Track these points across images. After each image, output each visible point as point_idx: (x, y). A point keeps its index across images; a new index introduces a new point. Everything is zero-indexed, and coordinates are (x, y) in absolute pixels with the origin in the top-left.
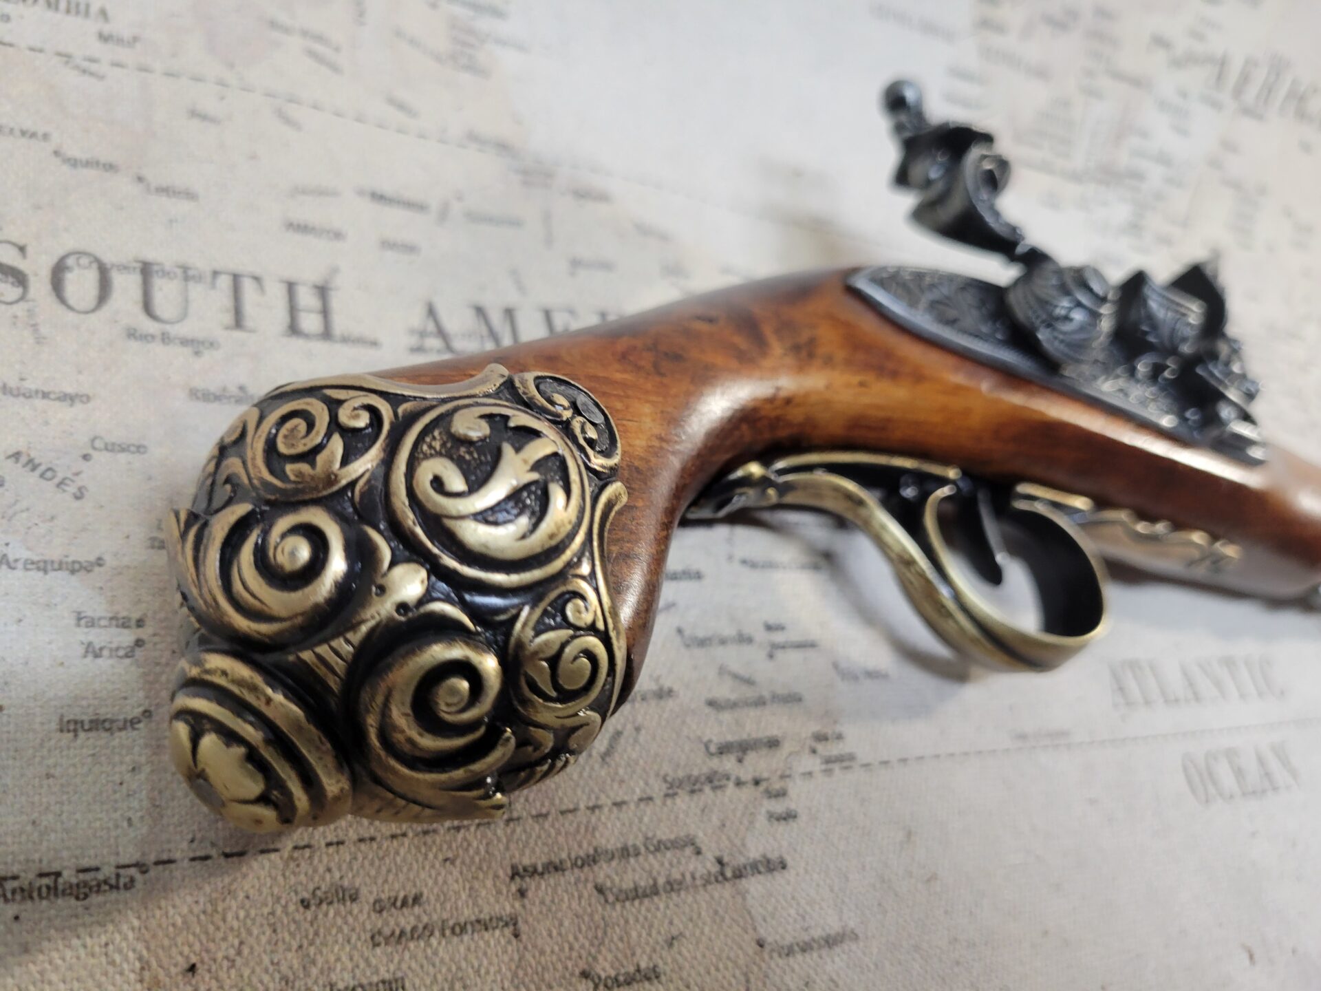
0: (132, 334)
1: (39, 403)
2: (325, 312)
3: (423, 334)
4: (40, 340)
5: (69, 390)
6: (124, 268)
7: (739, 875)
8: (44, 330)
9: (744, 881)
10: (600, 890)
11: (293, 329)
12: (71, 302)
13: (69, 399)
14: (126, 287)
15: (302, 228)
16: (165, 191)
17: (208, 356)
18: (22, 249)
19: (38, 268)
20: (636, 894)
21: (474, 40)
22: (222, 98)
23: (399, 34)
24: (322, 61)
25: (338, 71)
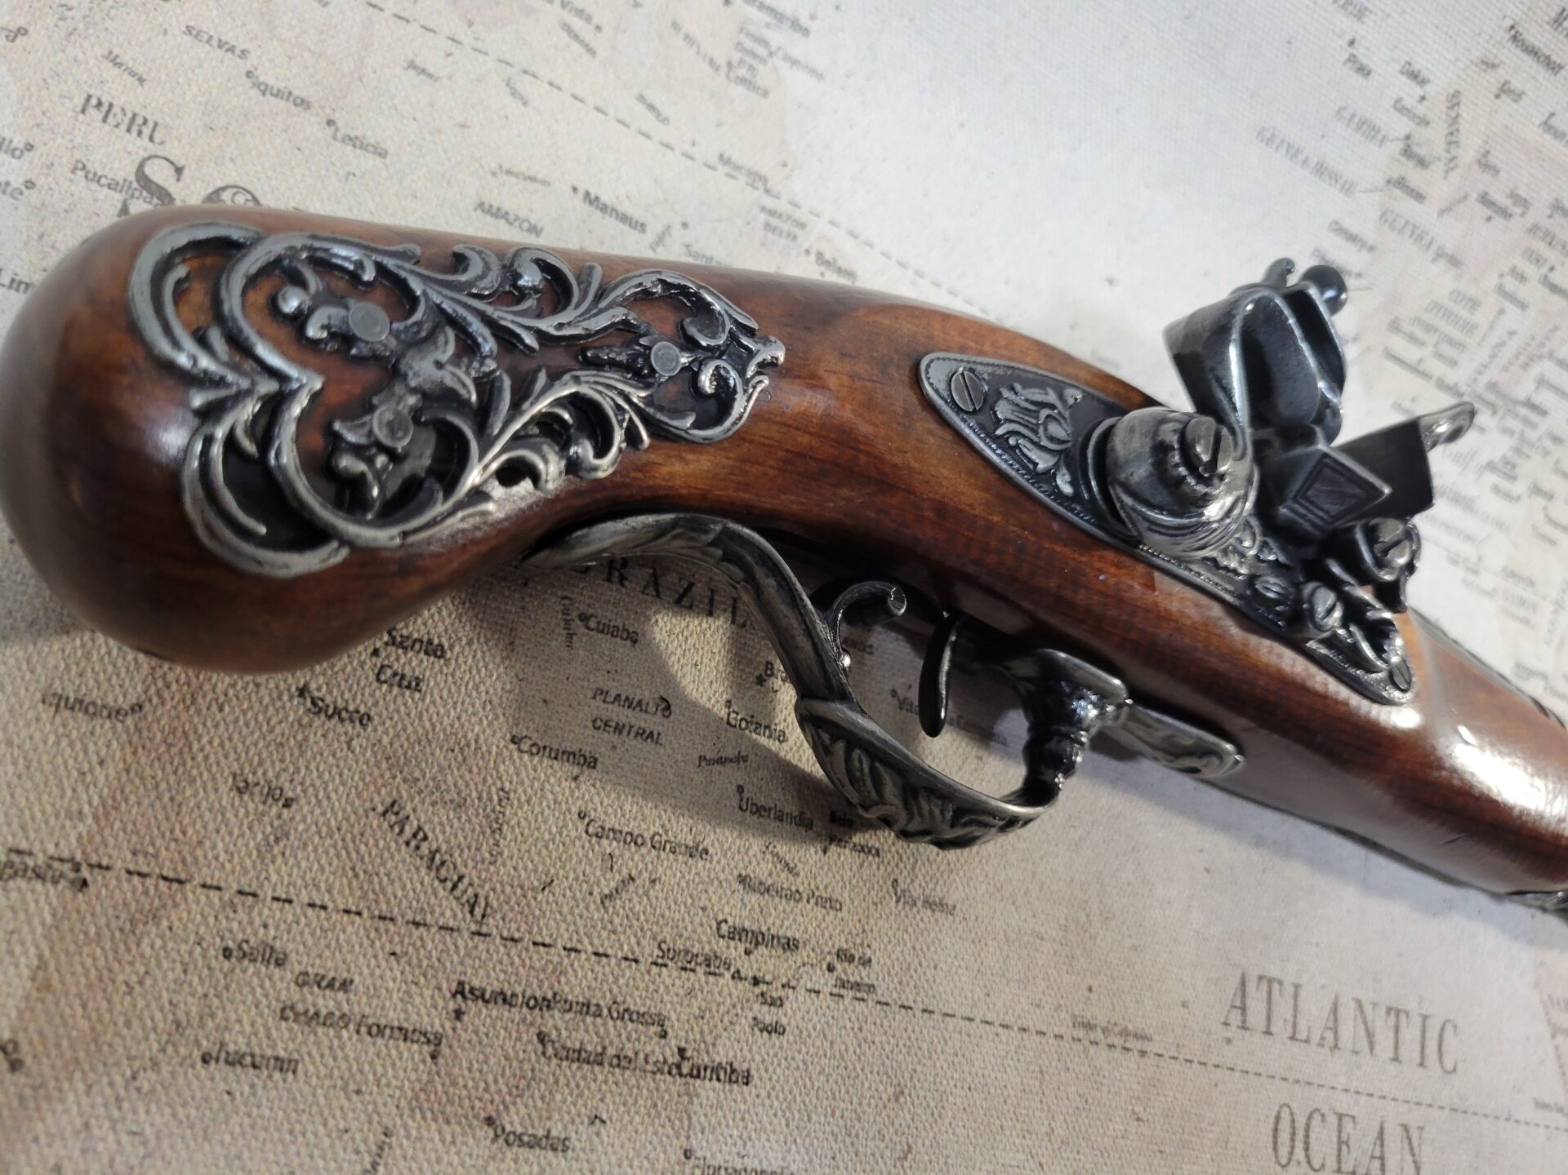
7: (696, 1073)
9: (698, 1082)
10: (542, 1038)
15: (494, 213)
16: (353, 141)
18: (179, 171)
19: (188, 194)
20: (578, 1056)
21: (761, 51)
22: (449, 55)
23: (675, 26)
24: (576, 37)
25: (591, 51)
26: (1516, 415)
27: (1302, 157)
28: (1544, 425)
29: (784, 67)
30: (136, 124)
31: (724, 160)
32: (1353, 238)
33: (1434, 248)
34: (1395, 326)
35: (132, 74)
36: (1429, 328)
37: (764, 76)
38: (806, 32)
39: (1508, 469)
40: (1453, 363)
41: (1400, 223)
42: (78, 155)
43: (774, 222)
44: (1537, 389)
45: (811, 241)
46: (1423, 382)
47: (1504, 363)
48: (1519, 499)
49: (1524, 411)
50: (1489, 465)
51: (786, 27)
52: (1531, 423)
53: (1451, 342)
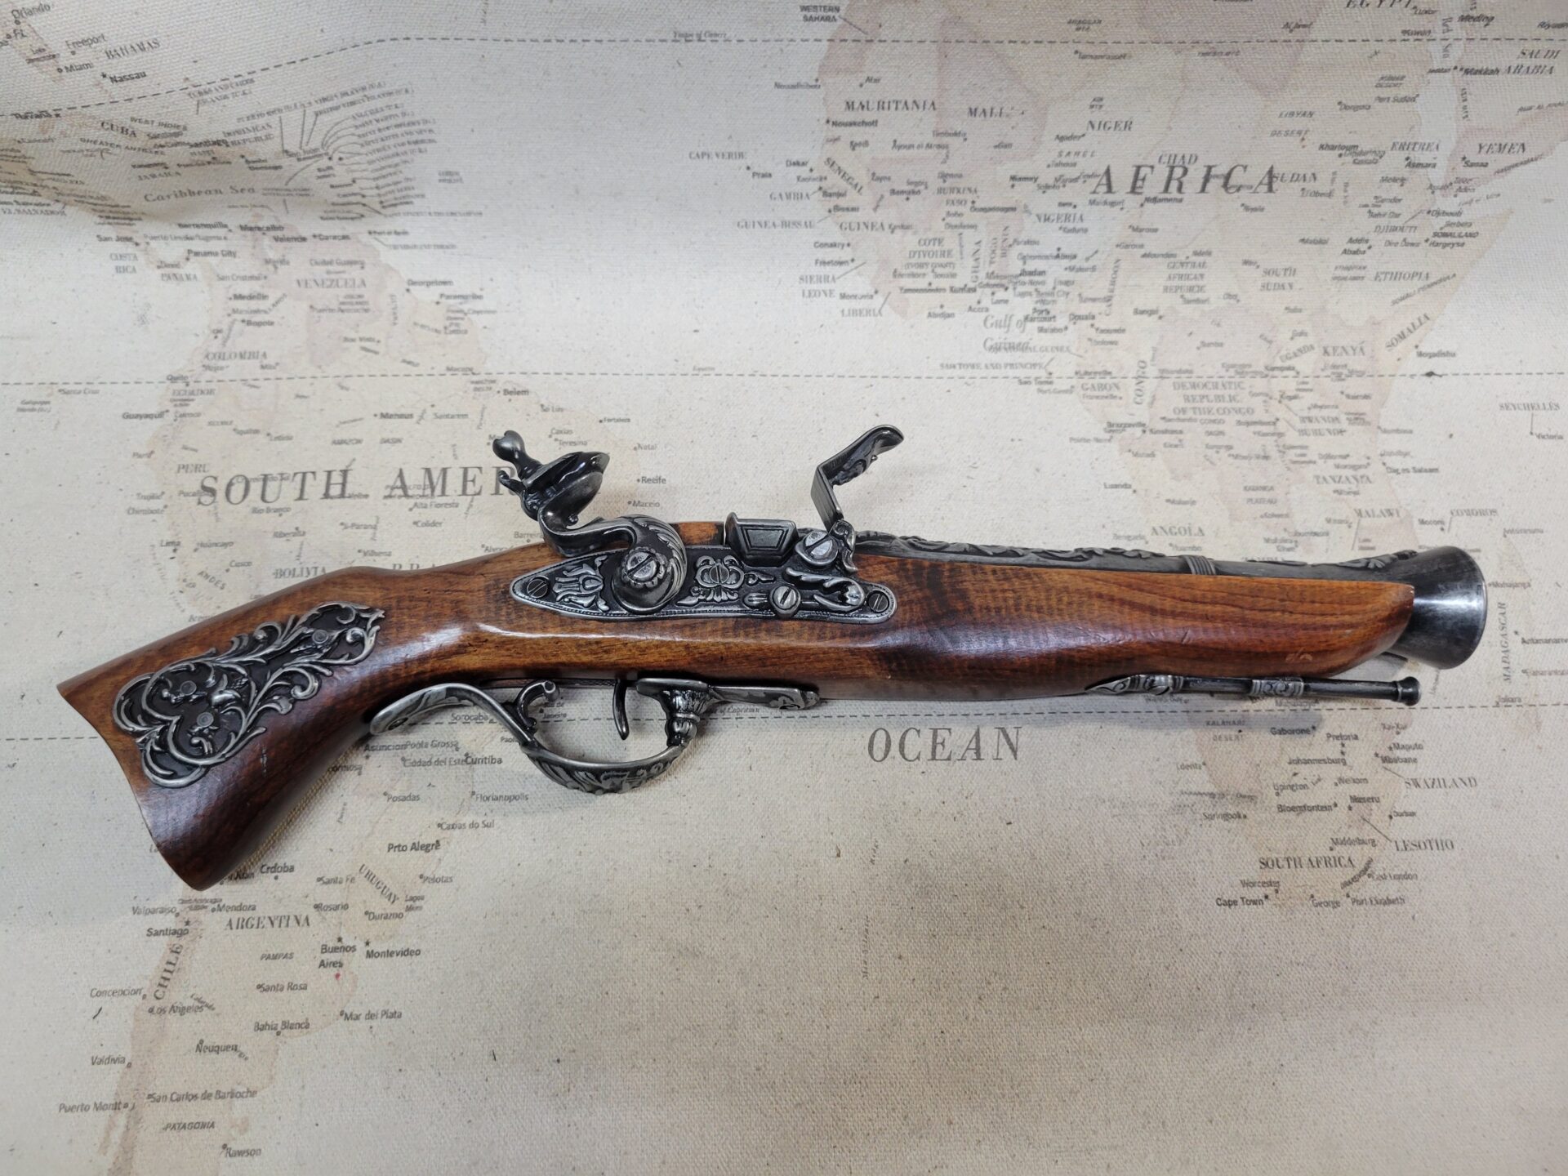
0: (254, 510)
1: (214, 549)
2: (344, 485)
3: (393, 488)
4: (217, 519)
5: (226, 541)
6: (256, 480)
8: (220, 515)
10: (403, 759)
11: (327, 496)
12: (231, 500)
13: (225, 545)
14: (256, 488)
15: (341, 442)
16: (279, 438)
17: (285, 515)
18: (216, 479)
19: (220, 487)
21: (460, 315)
22: (313, 384)
23: (415, 324)
24: (370, 351)
25: (376, 353)
26: (1024, 283)
27: (770, 224)
28: (1050, 281)
29: (474, 317)
30: (198, 468)
31: (449, 369)
32: (833, 245)
33: (886, 227)
34: (896, 274)
35: (193, 450)
36: (921, 266)
37: (464, 325)
38: (480, 297)
39: (1043, 315)
40: (953, 276)
41: (854, 226)
42: (180, 488)
43: (478, 386)
44: (1025, 263)
45: (500, 386)
46: (942, 294)
47: (988, 259)
48: (1066, 328)
49: (1027, 279)
50: (1026, 318)
51: (471, 300)
52: (1039, 283)
53: (941, 266)
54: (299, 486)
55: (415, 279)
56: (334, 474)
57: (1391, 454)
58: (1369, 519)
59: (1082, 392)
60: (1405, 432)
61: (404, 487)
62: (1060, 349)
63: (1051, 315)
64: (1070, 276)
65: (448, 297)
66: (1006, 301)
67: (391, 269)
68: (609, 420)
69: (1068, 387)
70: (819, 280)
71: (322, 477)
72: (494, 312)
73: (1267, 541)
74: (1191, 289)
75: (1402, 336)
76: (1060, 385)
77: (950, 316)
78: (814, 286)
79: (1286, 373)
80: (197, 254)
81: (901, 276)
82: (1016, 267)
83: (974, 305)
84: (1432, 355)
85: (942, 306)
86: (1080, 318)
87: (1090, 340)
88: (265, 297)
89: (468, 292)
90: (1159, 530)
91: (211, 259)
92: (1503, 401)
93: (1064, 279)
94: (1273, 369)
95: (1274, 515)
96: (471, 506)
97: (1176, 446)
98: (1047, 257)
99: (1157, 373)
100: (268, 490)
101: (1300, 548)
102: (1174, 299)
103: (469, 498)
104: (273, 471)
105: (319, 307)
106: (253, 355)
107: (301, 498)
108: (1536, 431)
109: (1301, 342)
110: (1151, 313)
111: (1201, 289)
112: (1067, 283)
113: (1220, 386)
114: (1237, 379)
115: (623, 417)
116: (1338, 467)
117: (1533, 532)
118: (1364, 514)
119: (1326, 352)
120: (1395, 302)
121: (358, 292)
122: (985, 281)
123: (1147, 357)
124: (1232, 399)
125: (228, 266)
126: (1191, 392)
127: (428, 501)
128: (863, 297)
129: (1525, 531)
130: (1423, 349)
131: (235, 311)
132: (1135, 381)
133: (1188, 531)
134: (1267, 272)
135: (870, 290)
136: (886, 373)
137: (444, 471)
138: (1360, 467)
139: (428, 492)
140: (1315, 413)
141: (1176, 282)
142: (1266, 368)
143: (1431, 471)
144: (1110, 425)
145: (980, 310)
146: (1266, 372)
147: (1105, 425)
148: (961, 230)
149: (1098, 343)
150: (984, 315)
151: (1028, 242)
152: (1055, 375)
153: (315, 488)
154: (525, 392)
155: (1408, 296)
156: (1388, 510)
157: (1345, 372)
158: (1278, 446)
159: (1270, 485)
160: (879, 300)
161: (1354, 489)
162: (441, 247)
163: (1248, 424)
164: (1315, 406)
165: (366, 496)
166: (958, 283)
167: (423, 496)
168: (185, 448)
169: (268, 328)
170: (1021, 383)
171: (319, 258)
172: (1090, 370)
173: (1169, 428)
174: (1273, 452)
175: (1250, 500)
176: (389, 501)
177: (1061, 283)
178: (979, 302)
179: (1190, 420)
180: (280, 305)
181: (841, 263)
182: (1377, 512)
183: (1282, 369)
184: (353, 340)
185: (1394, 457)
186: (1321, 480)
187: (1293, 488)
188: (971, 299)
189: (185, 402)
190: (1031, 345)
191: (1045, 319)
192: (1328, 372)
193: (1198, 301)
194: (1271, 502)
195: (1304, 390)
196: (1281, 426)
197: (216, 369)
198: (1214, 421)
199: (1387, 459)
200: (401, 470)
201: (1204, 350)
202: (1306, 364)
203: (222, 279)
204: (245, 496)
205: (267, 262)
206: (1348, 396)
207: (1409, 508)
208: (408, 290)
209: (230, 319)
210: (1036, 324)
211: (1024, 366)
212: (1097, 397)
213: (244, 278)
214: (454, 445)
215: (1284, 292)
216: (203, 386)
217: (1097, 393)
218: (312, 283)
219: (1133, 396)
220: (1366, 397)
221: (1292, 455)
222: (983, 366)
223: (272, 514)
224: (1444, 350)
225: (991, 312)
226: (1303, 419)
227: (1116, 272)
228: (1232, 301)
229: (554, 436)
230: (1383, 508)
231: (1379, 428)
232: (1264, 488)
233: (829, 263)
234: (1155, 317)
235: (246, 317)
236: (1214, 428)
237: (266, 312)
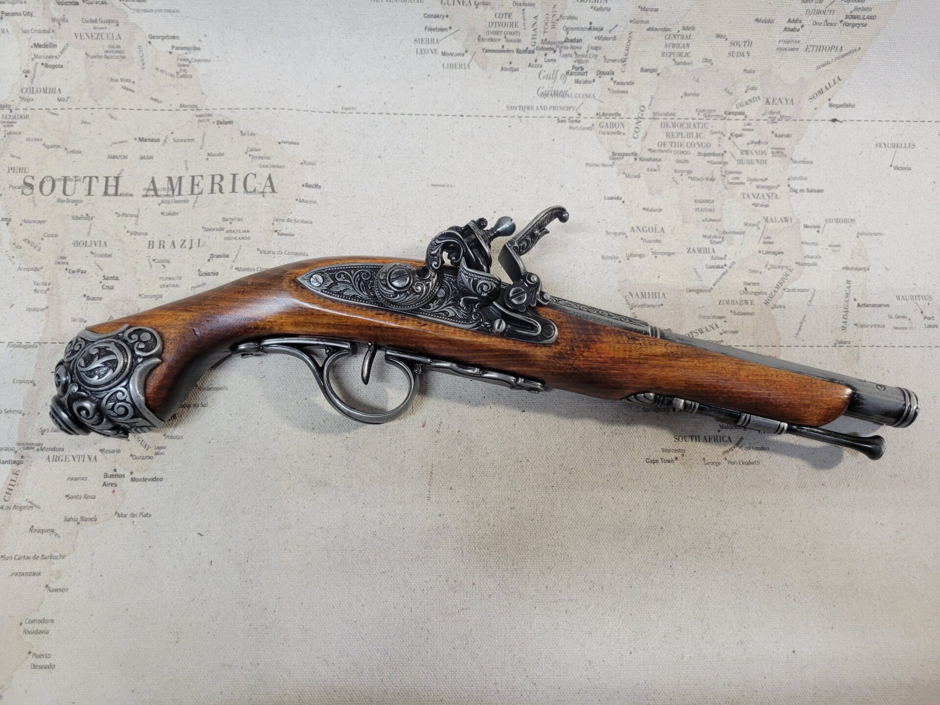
0: (59, 201)
1: (33, 224)
2: (117, 187)
3: (148, 190)
4: (35, 205)
5: (41, 220)
6: (59, 180)
8: (36, 202)
11: (106, 193)
12: (44, 193)
13: (40, 222)
14: (59, 185)
15: (114, 157)
16: (73, 152)
17: (79, 205)
18: (33, 178)
19: (36, 183)
21: (186, 63)
22: (92, 114)
23: (157, 69)
24: (128, 89)
25: (133, 91)
26: (567, 48)
28: (584, 46)
29: (195, 64)
30: (21, 170)
31: (181, 106)
33: (472, 3)
34: (480, 39)
35: (17, 157)
36: (497, 33)
37: (190, 71)
38: (198, 49)
39: (579, 70)
40: (519, 41)
41: (451, 2)
42: (10, 183)
43: (201, 118)
44: (568, 33)
45: (214, 119)
46: (511, 54)
47: (542, 30)
48: (594, 80)
49: (569, 44)
50: (567, 73)
51: (192, 50)
52: (577, 48)
53: (511, 33)
54: (87, 187)
55: (154, 34)
56: (110, 179)
57: (795, 178)
58: (771, 223)
59: (599, 129)
60: (808, 162)
61: (155, 189)
62: (588, 96)
63: (585, 70)
64: (598, 43)
65: (177, 48)
66: (554, 61)
67: (137, 26)
68: (285, 143)
69: (590, 125)
70: (428, 42)
71: (102, 181)
72: (209, 61)
73: (704, 237)
74: (680, 55)
75: (821, 92)
76: (586, 123)
77: (516, 70)
78: (424, 46)
79: (738, 117)
80: (7, 14)
81: (483, 40)
82: (561, 36)
83: (533, 63)
84: (838, 106)
85: (511, 63)
86: (604, 73)
87: (609, 89)
88: (55, 46)
89: (190, 45)
90: (635, 228)
91: (16, 18)
92: (879, 141)
93: (594, 45)
94: (730, 114)
95: (711, 220)
96: (196, 201)
97: (655, 170)
98: (583, 29)
99: (651, 116)
100: (67, 187)
101: (725, 242)
102: (668, 61)
103: (195, 196)
104: (71, 174)
105: (92, 54)
106: (52, 91)
107: (89, 194)
108: (894, 164)
109: (752, 94)
110: (652, 71)
111: (687, 55)
112: (596, 48)
113: (692, 125)
114: (704, 121)
115: (294, 141)
116: (758, 187)
117: (876, 234)
118: (769, 219)
119: (768, 101)
120: (818, 68)
121: (116, 43)
122: (540, 46)
123: (646, 103)
124: (698, 135)
125: (28, 23)
126: (671, 130)
127: (170, 199)
128: (458, 55)
129: (871, 234)
130: (833, 102)
131: (36, 56)
132: (635, 121)
133: (654, 229)
134: (732, 44)
135: (460, 49)
136: (470, 113)
137: (180, 178)
138: (773, 187)
139: (170, 193)
140: (752, 147)
141: (671, 50)
142: (725, 112)
143: (819, 191)
144: (614, 154)
145: (537, 66)
146: (725, 116)
147: (611, 154)
148: (524, 7)
149: (614, 92)
150: (539, 69)
151: (570, 18)
152: (582, 116)
153: (98, 187)
154: (231, 122)
155: (828, 63)
156: (785, 218)
157: (778, 116)
158: (722, 171)
159: (712, 199)
160: (468, 57)
161: (766, 203)
162: (170, 11)
163: (705, 155)
164: (752, 142)
165: (132, 195)
166: (522, 47)
167: (168, 195)
168: (12, 156)
169: (59, 70)
170: (559, 121)
171: (88, 18)
172: (606, 112)
173: (653, 157)
174: (718, 176)
175: (697, 209)
176: (146, 199)
177: (592, 48)
178: (536, 61)
179: (667, 151)
180: (66, 52)
181: (442, 30)
182: (778, 219)
183: (735, 114)
184: (117, 81)
185: (796, 181)
186: (745, 196)
187: (726, 202)
188: (531, 58)
189: (11, 124)
190: (569, 93)
191: (580, 74)
192: (766, 117)
193: (684, 63)
194: (710, 210)
195: (748, 130)
196: (727, 157)
197: (28, 100)
198: (683, 153)
199: (792, 182)
200: (153, 178)
201: (686, 99)
202: (751, 111)
203: (25, 32)
204: (52, 191)
205: (54, 20)
206: (776, 135)
207: (799, 217)
208: (150, 42)
209: (34, 63)
210: (574, 77)
211: (562, 108)
212: (608, 133)
213: (39, 32)
214: (186, 161)
215: (742, 58)
216: (21, 112)
217: (609, 130)
218: (84, 36)
219: (633, 132)
220: (788, 136)
221: (730, 178)
222: (535, 108)
223: (70, 204)
224: (848, 103)
225: (544, 68)
226: (742, 152)
227: (629, 41)
228: (708, 64)
229: (249, 153)
230: (783, 216)
231: (791, 159)
232: (708, 201)
233: (434, 29)
234: (655, 74)
235: (44, 61)
236: (682, 157)
237: (56, 57)
